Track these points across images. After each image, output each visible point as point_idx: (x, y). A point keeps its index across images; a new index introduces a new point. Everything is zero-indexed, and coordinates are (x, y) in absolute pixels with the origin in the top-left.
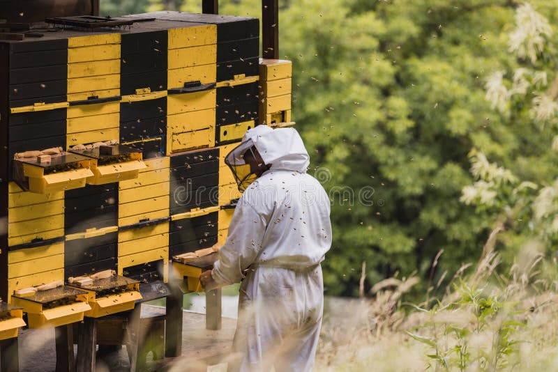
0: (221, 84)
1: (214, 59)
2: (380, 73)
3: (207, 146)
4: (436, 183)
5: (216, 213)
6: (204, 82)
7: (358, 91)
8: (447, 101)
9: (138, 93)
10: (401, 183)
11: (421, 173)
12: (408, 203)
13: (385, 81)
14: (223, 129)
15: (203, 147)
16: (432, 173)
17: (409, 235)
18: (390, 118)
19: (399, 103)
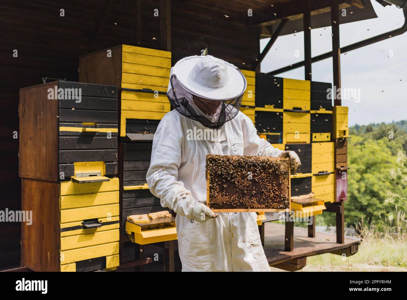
0: (313, 112)
1: (309, 98)
2: (358, 177)
3: (306, 142)
4: (371, 202)
5: (311, 177)
6: (304, 109)
7: (352, 181)
8: (373, 184)
9: (266, 107)
10: (362, 202)
11: (367, 200)
12: (364, 207)
13: (358, 179)
14: (314, 135)
15: (304, 142)
16: (370, 200)
17: (365, 214)
18: (360, 188)
19: (362, 184)
